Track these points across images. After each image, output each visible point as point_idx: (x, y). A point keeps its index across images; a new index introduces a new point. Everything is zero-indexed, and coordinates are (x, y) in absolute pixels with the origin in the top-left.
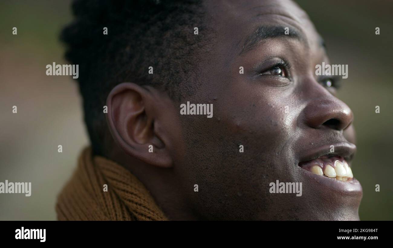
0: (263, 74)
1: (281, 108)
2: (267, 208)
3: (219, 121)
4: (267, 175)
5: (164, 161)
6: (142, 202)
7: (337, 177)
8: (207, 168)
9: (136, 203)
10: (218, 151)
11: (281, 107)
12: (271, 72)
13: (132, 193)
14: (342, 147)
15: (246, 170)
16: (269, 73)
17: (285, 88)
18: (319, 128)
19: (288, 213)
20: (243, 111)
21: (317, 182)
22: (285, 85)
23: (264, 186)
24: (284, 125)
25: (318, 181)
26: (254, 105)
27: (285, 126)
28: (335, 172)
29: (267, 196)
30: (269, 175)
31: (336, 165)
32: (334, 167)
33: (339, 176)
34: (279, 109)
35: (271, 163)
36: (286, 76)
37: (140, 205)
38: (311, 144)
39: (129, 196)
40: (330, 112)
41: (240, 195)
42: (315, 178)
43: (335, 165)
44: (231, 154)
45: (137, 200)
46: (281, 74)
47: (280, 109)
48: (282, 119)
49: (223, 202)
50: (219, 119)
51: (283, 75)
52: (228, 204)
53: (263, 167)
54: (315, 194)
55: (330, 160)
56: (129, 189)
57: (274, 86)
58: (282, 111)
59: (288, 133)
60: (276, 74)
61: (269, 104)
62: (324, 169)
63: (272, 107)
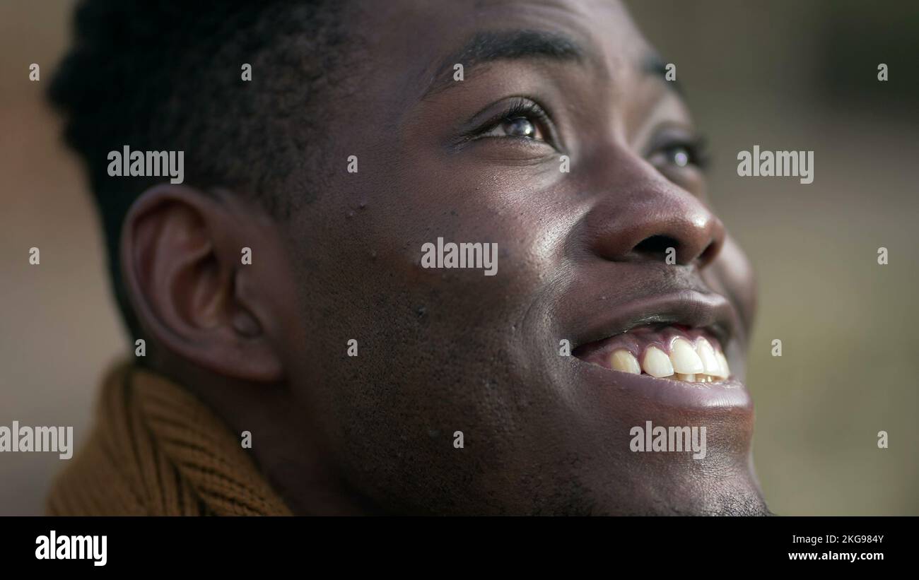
0: (479, 136)
1: (522, 214)
2: (501, 461)
3: (374, 259)
4: (494, 382)
5: (260, 365)
6: (216, 464)
7: (677, 376)
8: (356, 377)
9: (204, 470)
10: (377, 332)
11: (521, 212)
12: (505, 131)
13: (194, 447)
14: (681, 302)
15: (442, 370)
16: (498, 131)
17: (540, 168)
18: (626, 260)
19: (555, 472)
20: (428, 229)
21: (621, 390)
22: (543, 159)
23: (489, 407)
24: (528, 257)
25: (623, 388)
26: (453, 213)
27: (531, 257)
28: (671, 364)
29: (498, 432)
30: (497, 381)
31: (674, 347)
32: (667, 352)
33: (682, 374)
34: (516, 218)
35: (500, 351)
36: (547, 138)
37: (212, 472)
38: (601, 299)
39: (187, 454)
40: (648, 219)
41: (432, 433)
42: (615, 382)
43: (671, 346)
44: (404, 336)
45: (203, 460)
46: (532, 135)
47: (519, 218)
48: (522, 241)
49: (399, 455)
50: (374, 255)
51: (538, 136)
52: (411, 459)
53: (481, 361)
54: (618, 421)
55: (658, 336)
56: (188, 437)
57: (508, 164)
58: (522, 223)
59: (538, 275)
60: (519, 134)
61: (489, 207)
62: (640, 358)
63: (497, 213)
